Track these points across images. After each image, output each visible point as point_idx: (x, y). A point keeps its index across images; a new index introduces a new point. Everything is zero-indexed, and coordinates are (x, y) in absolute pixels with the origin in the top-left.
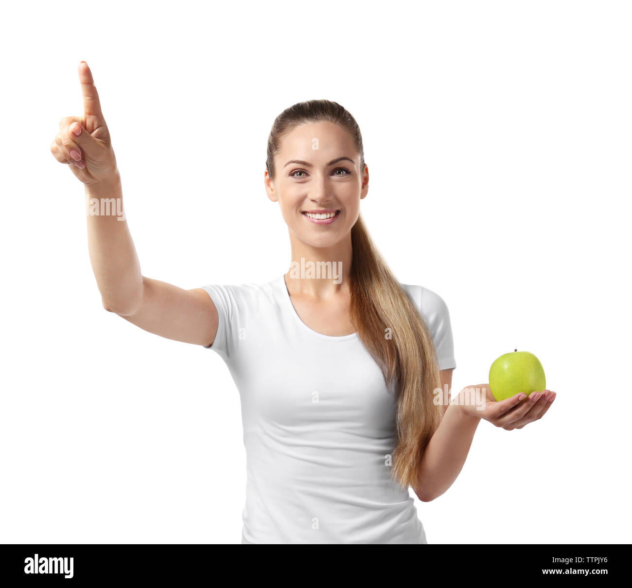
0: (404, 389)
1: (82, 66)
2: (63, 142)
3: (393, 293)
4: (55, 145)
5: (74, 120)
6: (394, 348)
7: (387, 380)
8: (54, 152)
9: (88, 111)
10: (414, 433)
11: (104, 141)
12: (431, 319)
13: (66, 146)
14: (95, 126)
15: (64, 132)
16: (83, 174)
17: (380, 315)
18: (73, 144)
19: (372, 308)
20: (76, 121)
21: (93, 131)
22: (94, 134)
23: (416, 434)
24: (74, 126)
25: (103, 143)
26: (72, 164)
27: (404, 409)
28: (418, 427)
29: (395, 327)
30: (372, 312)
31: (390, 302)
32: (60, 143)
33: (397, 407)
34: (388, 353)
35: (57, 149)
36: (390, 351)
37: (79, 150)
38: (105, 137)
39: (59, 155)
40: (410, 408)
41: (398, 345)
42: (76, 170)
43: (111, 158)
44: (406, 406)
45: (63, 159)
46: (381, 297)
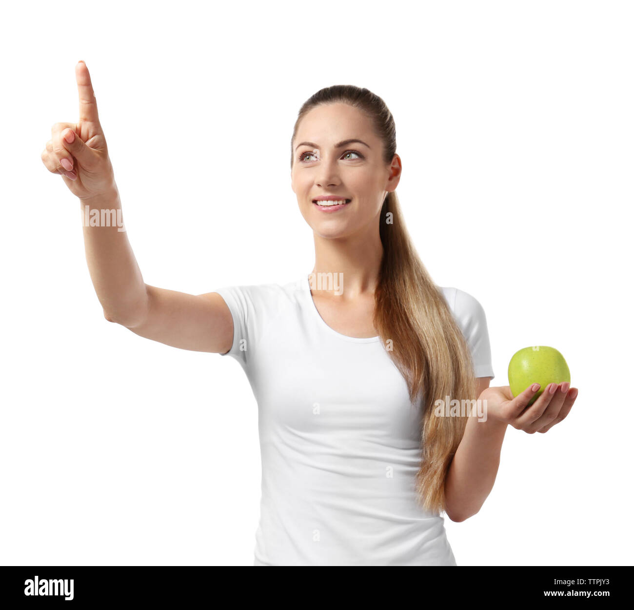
0: (432, 406)
1: (80, 65)
2: (55, 149)
3: (428, 301)
4: (46, 153)
5: (67, 127)
6: (424, 359)
7: (412, 392)
8: (44, 160)
9: (83, 116)
10: (441, 454)
11: (100, 151)
12: (465, 322)
13: (57, 154)
14: (90, 135)
15: (56, 139)
16: (76, 186)
17: (412, 323)
18: (65, 153)
19: (403, 315)
20: (68, 127)
21: (88, 139)
22: (88, 143)
23: (442, 455)
24: (66, 132)
25: (99, 153)
26: (64, 175)
27: (429, 428)
28: (445, 448)
29: (427, 338)
30: (402, 320)
31: (424, 310)
32: (50, 150)
33: (423, 424)
34: (416, 365)
35: (48, 156)
36: (418, 362)
37: (71, 158)
38: (102, 146)
39: (50, 163)
40: (437, 426)
41: (429, 356)
42: (69, 182)
43: (107, 171)
44: (432, 424)
45: (54, 167)
46: (414, 305)
